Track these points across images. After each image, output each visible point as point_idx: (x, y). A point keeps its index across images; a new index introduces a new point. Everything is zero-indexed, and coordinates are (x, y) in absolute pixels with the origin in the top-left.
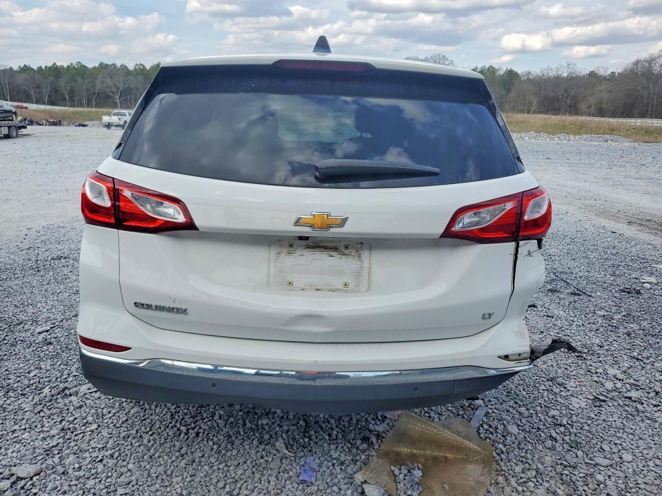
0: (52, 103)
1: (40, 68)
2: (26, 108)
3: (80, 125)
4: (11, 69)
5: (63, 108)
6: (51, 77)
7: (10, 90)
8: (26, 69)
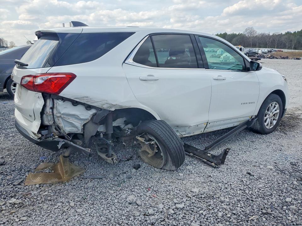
0: (295, 49)
1: (295, 32)
2: (282, 51)
3: (296, 59)
4: (282, 34)
5: (300, 51)
6: (298, 36)
7: (277, 44)
8: (288, 33)
